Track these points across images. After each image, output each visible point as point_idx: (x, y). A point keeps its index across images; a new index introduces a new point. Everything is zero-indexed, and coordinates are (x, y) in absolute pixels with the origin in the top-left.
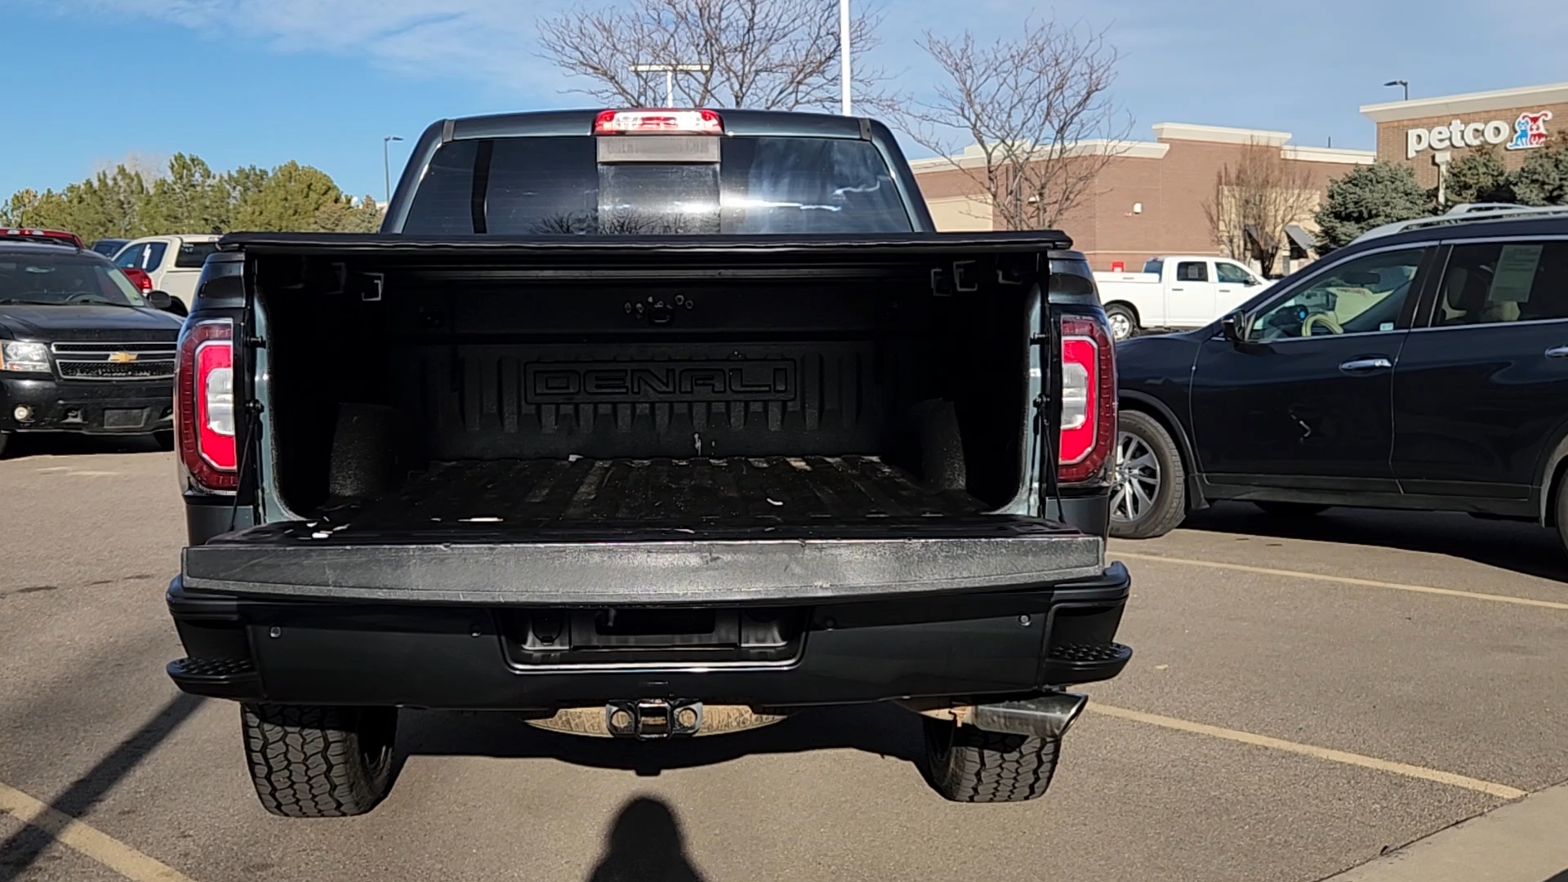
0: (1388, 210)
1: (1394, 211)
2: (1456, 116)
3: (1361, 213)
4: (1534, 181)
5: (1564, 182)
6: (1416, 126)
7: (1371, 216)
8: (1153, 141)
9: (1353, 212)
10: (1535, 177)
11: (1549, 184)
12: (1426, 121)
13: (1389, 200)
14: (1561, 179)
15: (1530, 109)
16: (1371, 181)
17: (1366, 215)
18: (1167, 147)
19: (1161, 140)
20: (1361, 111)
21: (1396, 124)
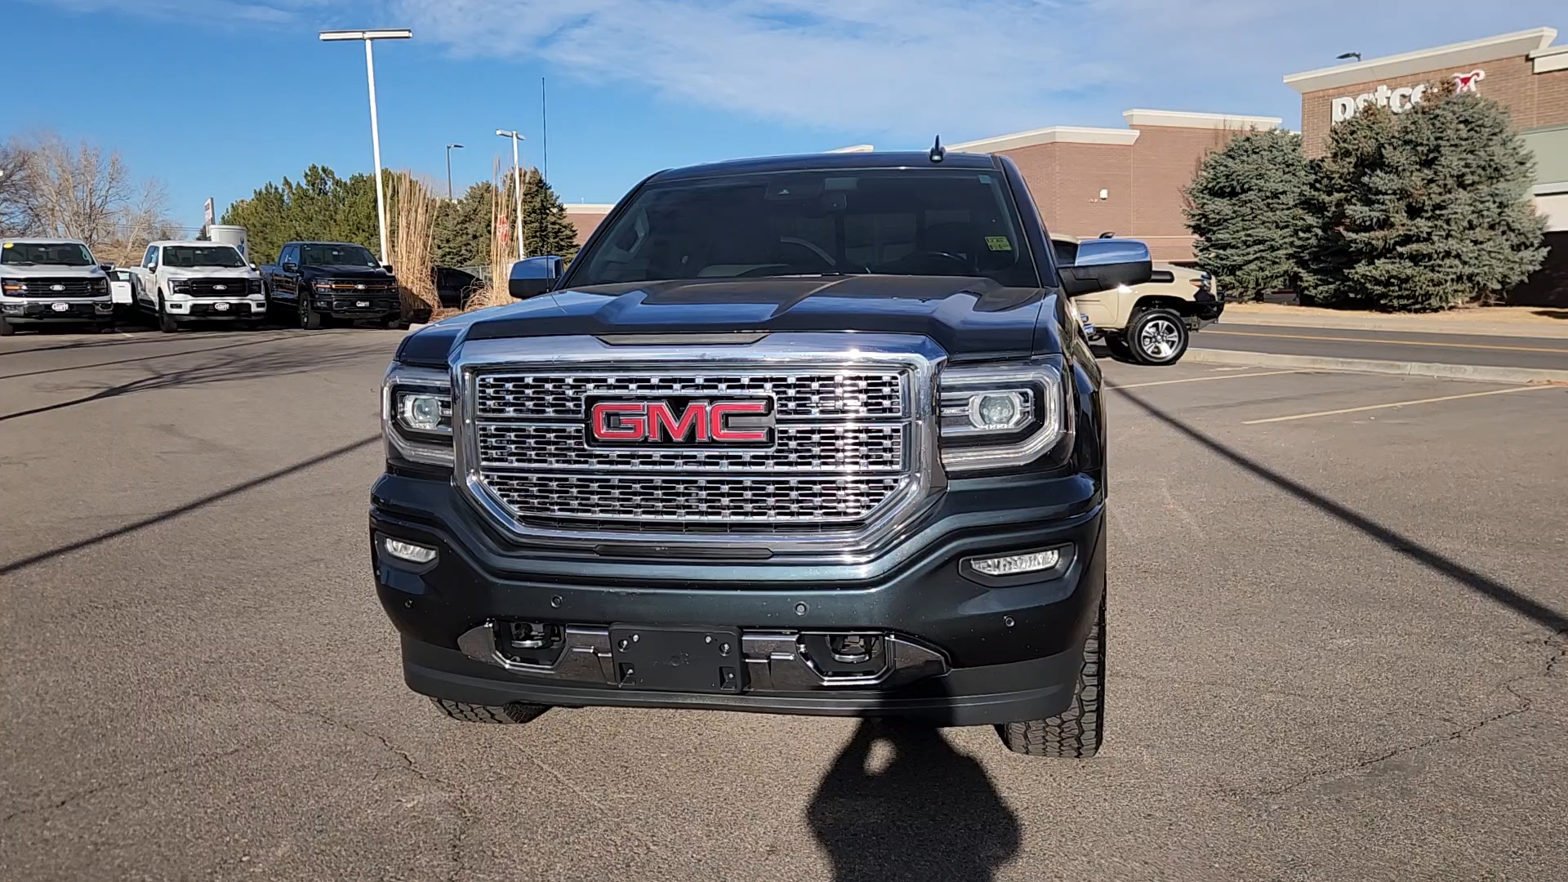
0: (1261, 183)
1: (1268, 184)
2: (1382, 82)
3: (1233, 188)
4: (1406, 143)
5: (1440, 142)
6: (1341, 95)
7: (1244, 191)
8: (1126, 128)
9: (1225, 186)
10: (1409, 137)
11: (1422, 144)
12: (1350, 89)
13: (1263, 171)
14: (1437, 139)
15: (1460, 68)
16: (1246, 151)
17: (1238, 189)
18: (1137, 133)
19: (1133, 127)
20: (1285, 81)
21: (1321, 94)
